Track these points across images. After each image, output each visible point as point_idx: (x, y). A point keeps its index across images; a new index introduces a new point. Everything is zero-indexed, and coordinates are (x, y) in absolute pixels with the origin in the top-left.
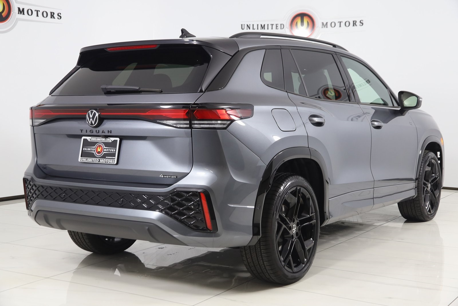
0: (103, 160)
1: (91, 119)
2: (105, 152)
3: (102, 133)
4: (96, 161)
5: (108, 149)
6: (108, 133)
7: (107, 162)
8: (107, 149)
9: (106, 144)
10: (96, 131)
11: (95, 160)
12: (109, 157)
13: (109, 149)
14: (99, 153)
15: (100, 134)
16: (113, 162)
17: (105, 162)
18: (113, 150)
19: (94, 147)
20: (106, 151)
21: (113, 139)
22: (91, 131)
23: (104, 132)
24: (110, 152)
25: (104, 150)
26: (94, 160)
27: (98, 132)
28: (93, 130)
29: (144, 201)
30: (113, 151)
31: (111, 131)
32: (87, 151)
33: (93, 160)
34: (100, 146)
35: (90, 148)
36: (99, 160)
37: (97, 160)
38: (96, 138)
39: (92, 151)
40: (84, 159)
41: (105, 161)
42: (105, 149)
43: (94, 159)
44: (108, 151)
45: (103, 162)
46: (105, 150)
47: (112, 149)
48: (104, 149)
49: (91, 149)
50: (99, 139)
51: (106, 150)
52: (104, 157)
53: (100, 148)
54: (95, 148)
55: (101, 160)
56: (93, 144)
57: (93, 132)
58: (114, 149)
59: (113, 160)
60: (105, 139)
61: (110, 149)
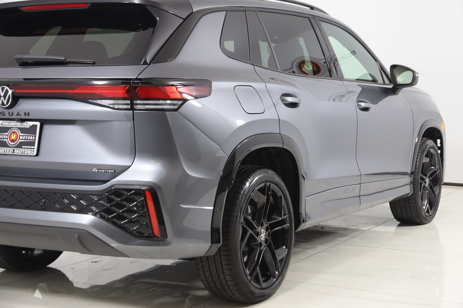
0: (19, 150)
1: (2, 98)
2: (21, 139)
3: (17, 115)
4: (9, 151)
5: (25, 136)
6: (25, 115)
7: (24, 153)
8: (23, 136)
9: (23, 130)
10: (9, 113)
11: (8, 151)
12: (26, 147)
13: (27, 137)
14: (13, 141)
15: (14, 117)
16: (31, 153)
17: (22, 153)
18: (31, 137)
19: (7, 134)
20: (22, 139)
21: (31, 123)
22: (2, 113)
23: (20, 115)
24: (27, 139)
26: (7, 150)
27: (11, 114)
28: (4, 112)
29: (73, 202)
30: (31, 139)
31: (29, 113)
33: (6, 150)
34: (14, 132)
35: (1, 135)
36: (14, 150)
38: (8, 123)
39: (3, 139)
42: (21, 136)
43: (6, 149)
44: (25, 139)
45: (18, 153)
46: (21, 138)
48: (20, 136)
49: (3, 136)
50: (13, 124)
51: (23, 137)
52: (20, 146)
53: (15, 135)
55: (15, 150)
56: (6, 129)
57: (4, 115)
58: (33, 136)
59: (31, 151)
60: (21, 124)
61: (28, 136)
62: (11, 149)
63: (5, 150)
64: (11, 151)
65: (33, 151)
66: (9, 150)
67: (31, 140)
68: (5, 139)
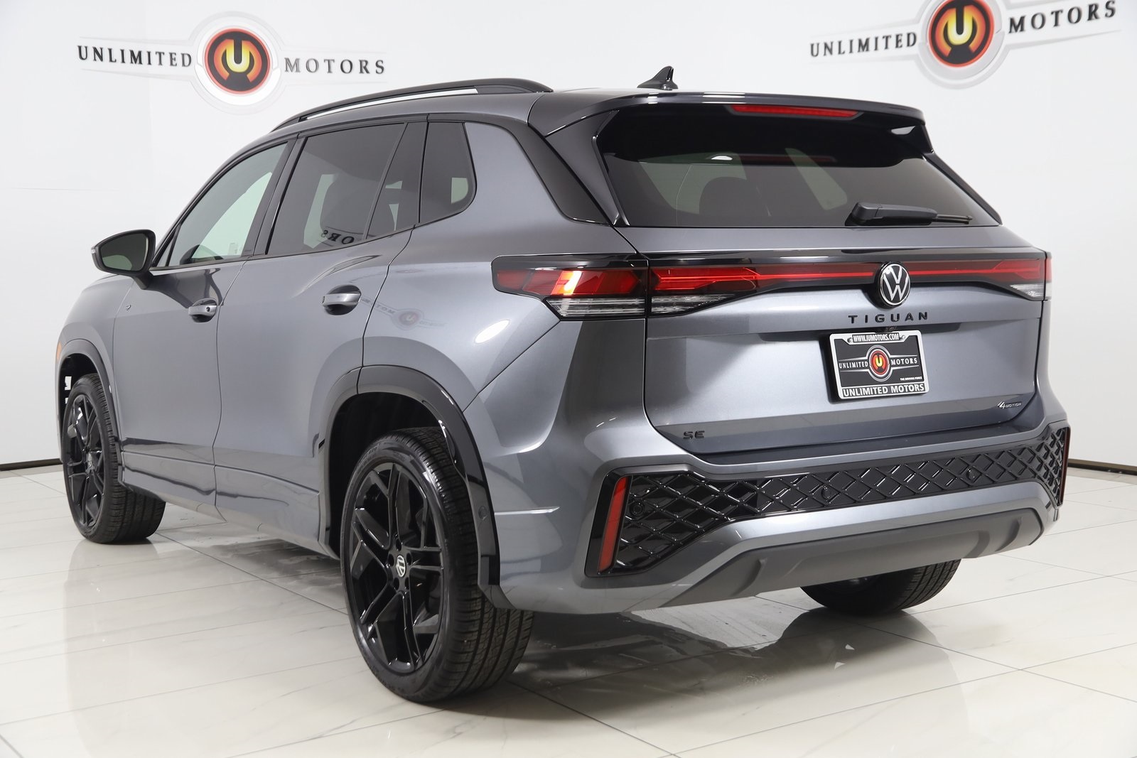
0: (898, 386)
1: (898, 287)
2: (894, 366)
3: (906, 320)
4: (882, 391)
5: (900, 358)
6: (920, 319)
7: (909, 391)
8: (896, 359)
9: (893, 348)
10: (892, 316)
11: (879, 390)
12: (907, 379)
13: (902, 360)
14: (880, 370)
15: (902, 322)
16: (920, 388)
17: (905, 391)
18: (911, 359)
19: (866, 358)
20: (896, 365)
21: (905, 334)
22: (879, 317)
23: (911, 318)
24: (905, 365)
25: (890, 362)
26: (877, 390)
27: (895, 318)
28: (883, 315)
30: (912, 362)
31: (926, 313)
32: (850, 369)
33: (875, 389)
34: (878, 354)
35: (855, 361)
36: (889, 388)
37: (883, 388)
39: (862, 368)
40: (851, 390)
41: (903, 390)
42: (893, 359)
43: (875, 387)
44: (901, 365)
45: (899, 392)
46: (893, 363)
47: (909, 358)
48: (890, 359)
49: (860, 363)
50: (872, 338)
51: (897, 362)
52: (896, 378)
53: (880, 360)
54: (868, 360)
55: (892, 387)
56: (861, 350)
57: (883, 319)
58: (913, 358)
59: (919, 384)
60: (888, 336)
61: (905, 358)
62: (884, 387)
63: (873, 390)
64: (885, 390)
65: (924, 386)
66: (882, 389)
67: (912, 365)
68: (865, 368)
